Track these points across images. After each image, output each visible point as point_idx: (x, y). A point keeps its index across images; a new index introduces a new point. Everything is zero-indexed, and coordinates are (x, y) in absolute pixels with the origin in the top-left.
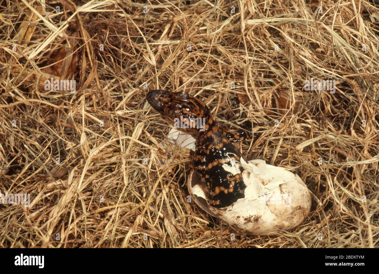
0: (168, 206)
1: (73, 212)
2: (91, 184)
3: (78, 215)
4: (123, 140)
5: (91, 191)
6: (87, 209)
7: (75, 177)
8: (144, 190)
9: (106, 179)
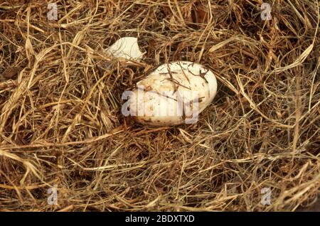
0: (104, 100)
1: (23, 107)
2: (37, 83)
3: (27, 109)
4: (63, 45)
5: (38, 88)
6: (34, 104)
7: (23, 77)
8: (83, 87)
9: (51, 79)
